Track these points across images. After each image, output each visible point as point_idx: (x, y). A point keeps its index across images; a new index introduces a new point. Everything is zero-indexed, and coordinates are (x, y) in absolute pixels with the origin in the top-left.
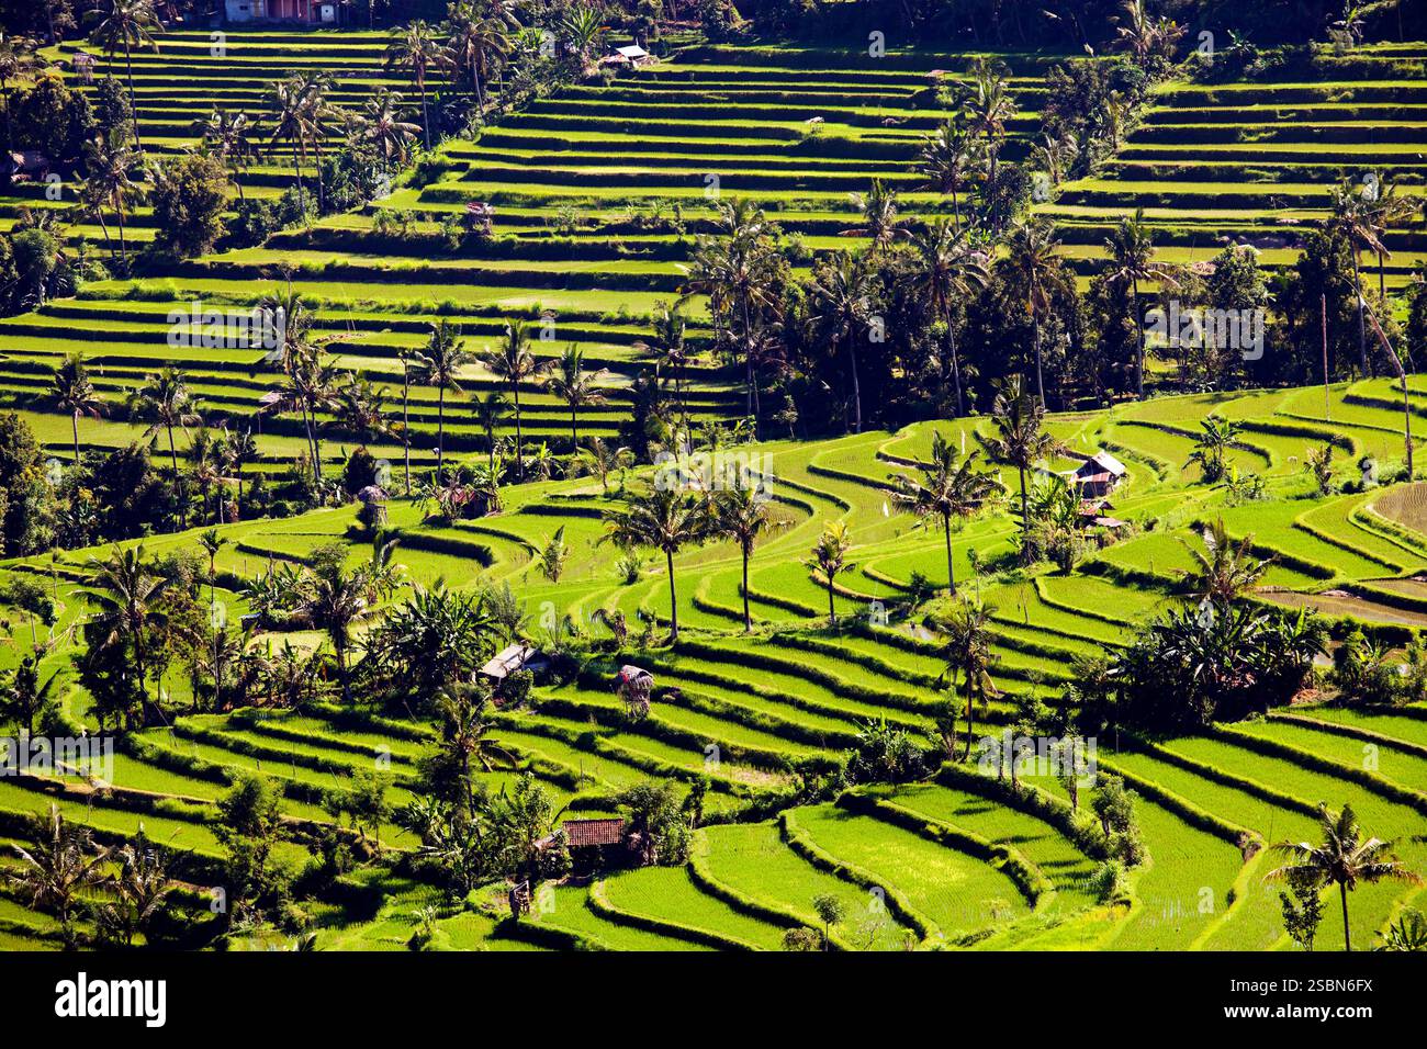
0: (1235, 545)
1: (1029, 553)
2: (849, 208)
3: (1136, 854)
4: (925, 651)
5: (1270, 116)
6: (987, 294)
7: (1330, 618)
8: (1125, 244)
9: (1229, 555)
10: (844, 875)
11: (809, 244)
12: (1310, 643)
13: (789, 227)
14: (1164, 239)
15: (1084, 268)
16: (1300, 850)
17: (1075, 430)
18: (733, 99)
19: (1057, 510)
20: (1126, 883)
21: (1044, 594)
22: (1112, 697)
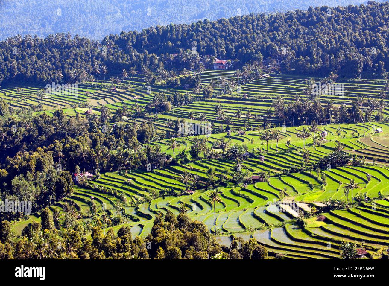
0: (341, 144)
1: (314, 143)
2: (293, 97)
3: (326, 184)
4: (300, 156)
5: (349, 88)
6: (311, 109)
7: (353, 154)
8: (329, 103)
9: (340, 145)
10: (288, 185)
11: (288, 101)
12: (350, 157)
13: (286, 99)
14: (334, 103)
15: (324, 106)
16: (347, 184)
17: (321, 128)
18: (279, 82)
19: (318, 138)
20: (324, 187)
21: (316, 149)
22: (324, 163)
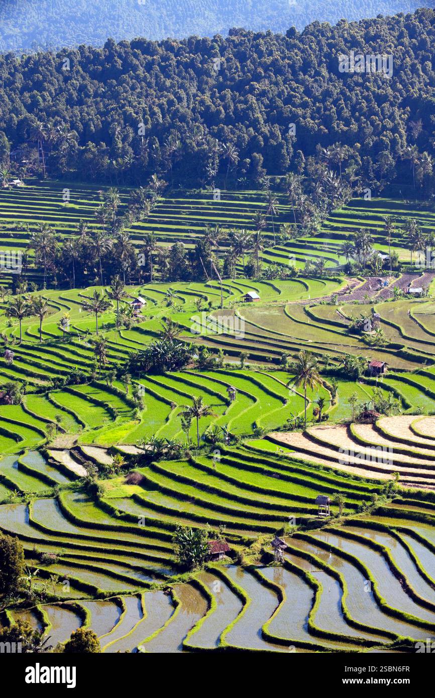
0: (174, 324)
1: (118, 323)
2: (74, 227)
3: (143, 407)
4: (89, 349)
5: (189, 208)
6: (111, 252)
7: (198, 345)
8: (148, 240)
9: (172, 327)
10: (64, 409)
11: (63, 236)
12: (192, 351)
13: (58, 231)
14: (160, 240)
15: (138, 246)
16: (187, 408)
17: (133, 290)
18: (44, 195)
19: (126, 312)
20: (140, 414)
21: (122, 335)
22: (139, 364)
